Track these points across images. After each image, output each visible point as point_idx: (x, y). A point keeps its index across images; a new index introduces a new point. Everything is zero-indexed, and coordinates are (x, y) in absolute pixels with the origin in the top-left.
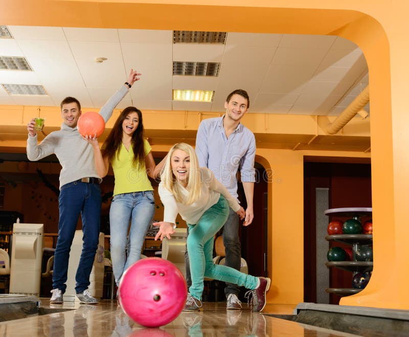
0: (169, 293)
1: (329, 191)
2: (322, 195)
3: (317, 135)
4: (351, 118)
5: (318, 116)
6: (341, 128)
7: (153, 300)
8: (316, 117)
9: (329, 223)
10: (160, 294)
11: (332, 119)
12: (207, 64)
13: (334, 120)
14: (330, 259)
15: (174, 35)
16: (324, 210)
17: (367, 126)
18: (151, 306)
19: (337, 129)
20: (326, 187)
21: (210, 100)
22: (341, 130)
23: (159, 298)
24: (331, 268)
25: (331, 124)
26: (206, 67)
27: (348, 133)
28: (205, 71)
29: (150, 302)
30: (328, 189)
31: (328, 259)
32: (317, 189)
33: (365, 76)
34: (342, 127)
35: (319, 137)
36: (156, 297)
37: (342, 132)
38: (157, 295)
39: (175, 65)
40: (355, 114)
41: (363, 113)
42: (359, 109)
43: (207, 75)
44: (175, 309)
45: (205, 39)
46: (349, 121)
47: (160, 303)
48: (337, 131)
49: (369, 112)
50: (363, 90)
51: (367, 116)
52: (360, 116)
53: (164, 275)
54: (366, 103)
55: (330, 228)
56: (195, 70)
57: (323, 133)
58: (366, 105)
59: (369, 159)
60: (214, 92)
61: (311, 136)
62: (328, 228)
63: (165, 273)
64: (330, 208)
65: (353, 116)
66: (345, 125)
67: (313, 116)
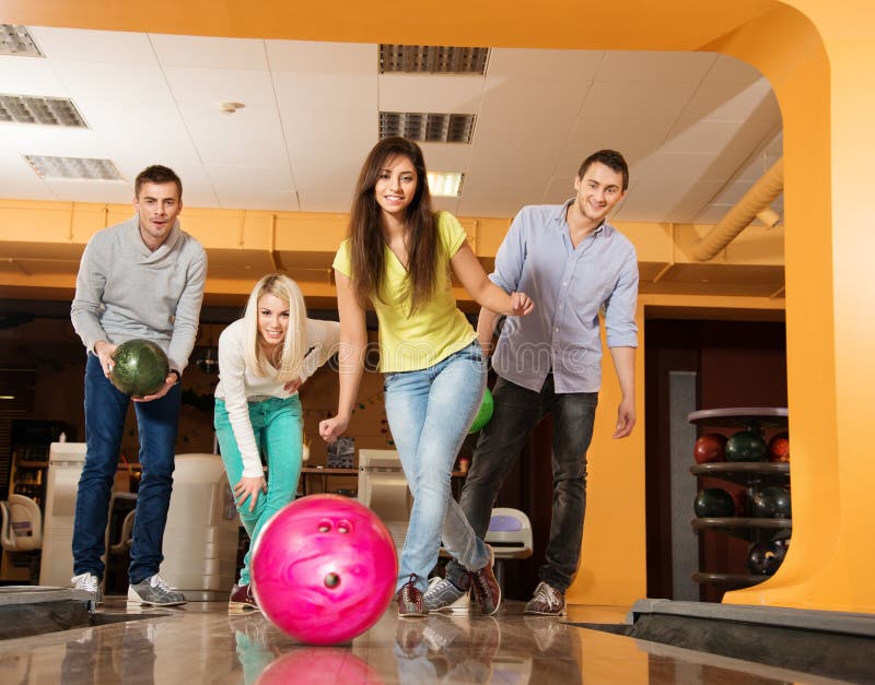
0: (357, 571)
1: (697, 377)
2: (682, 384)
3: (672, 263)
4: (742, 228)
5: (674, 224)
6: (720, 249)
7: (323, 585)
8: (671, 225)
9: (698, 438)
10: (339, 572)
11: (703, 230)
12: (448, 118)
13: (707, 232)
14: (700, 512)
15: (382, 56)
16: (686, 413)
17: (777, 245)
18: (318, 599)
19: (714, 251)
20: (692, 370)
21: (455, 194)
22: (723, 252)
23: (337, 579)
24: (701, 532)
25: (700, 240)
26: (446, 124)
27: (737, 258)
28: (445, 131)
29: (316, 589)
30: (694, 374)
31: (697, 513)
32: (672, 373)
33: (776, 139)
34: (724, 246)
35: (677, 267)
36: (330, 579)
37: (724, 257)
38: (332, 574)
39: (385, 119)
40: (752, 219)
41: (768, 217)
42: (761, 209)
43: (449, 140)
44: (371, 605)
45: (444, 64)
46: (738, 232)
47: (338, 591)
48: (714, 254)
49: (781, 213)
50: (768, 168)
51: (777, 222)
52: (762, 224)
53: (347, 532)
54: (775, 196)
55: (700, 450)
56: (424, 130)
57: (684, 259)
58: (775, 199)
59: (782, 313)
60: (463, 175)
61: (661, 265)
62: (697, 450)
63: (351, 526)
64: (699, 408)
65: (748, 224)
66: (730, 241)
67: (664, 224)
